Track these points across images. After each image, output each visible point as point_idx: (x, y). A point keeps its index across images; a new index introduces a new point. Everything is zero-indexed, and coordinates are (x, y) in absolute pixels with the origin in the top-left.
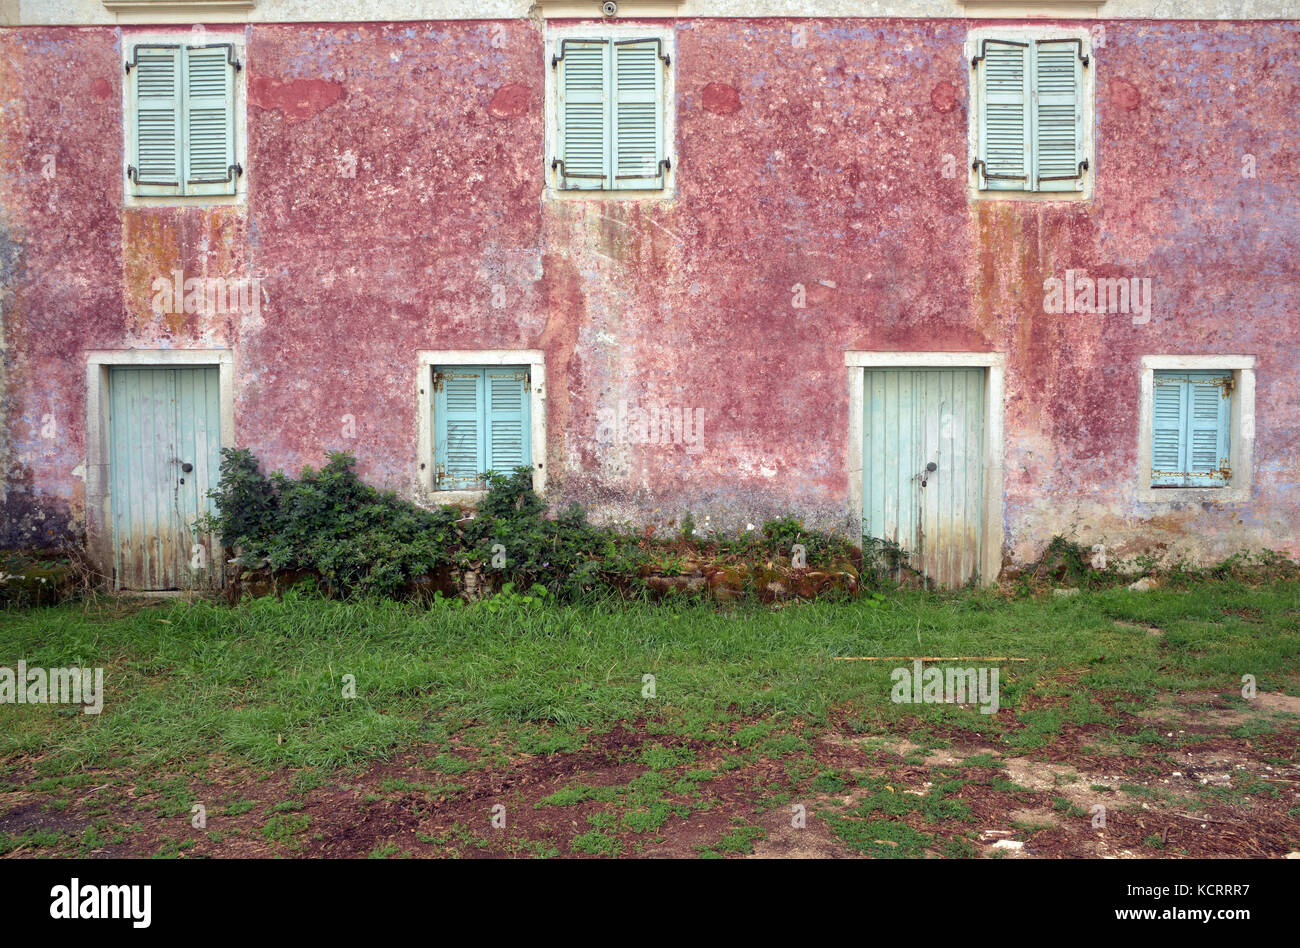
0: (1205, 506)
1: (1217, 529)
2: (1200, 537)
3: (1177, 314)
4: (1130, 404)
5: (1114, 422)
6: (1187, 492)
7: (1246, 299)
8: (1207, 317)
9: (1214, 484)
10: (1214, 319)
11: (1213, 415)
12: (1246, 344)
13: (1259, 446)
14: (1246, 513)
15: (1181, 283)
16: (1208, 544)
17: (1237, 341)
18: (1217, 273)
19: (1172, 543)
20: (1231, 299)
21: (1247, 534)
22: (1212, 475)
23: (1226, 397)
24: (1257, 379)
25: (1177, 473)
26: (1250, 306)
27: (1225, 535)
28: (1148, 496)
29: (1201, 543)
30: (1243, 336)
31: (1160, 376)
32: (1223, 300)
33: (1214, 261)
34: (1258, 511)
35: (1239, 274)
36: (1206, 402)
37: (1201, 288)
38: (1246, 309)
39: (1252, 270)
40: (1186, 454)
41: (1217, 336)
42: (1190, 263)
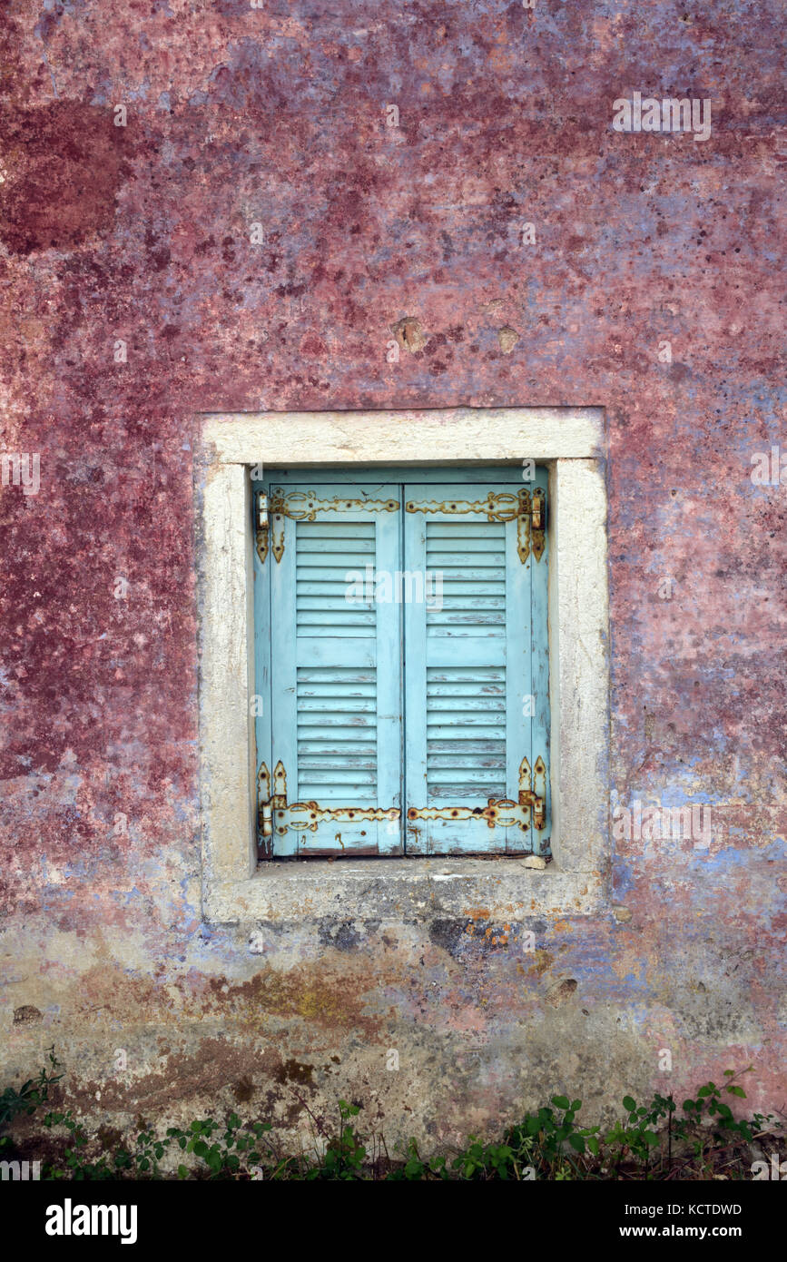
0: (444, 932)
1: (490, 1012)
2: (427, 1039)
3: (319, 273)
4: (160, 587)
5: (107, 648)
6: (378, 886)
7: (560, 218)
8: (423, 280)
9: (503, 845)
10: (451, 287)
11: (491, 618)
12: (566, 372)
13: (625, 724)
14: (587, 955)
15: (332, 167)
16: (459, 1063)
17: (535, 363)
18: (456, 128)
19: (329, 1061)
20: (506, 216)
21: (593, 1025)
22: (493, 814)
23: (532, 558)
24: (610, 496)
25: (375, 812)
26: (575, 242)
27: (516, 1030)
28: (241, 902)
29: (432, 1060)
30: (556, 345)
31: (305, 489)
32: (479, 222)
33: (447, 90)
34: (629, 947)
35: (533, 132)
36: (466, 574)
37: (401, 182)
38: (561, 253)
39: (579, 117)
40: (404, 747)
41: (461, 344)
42: (363, 95)
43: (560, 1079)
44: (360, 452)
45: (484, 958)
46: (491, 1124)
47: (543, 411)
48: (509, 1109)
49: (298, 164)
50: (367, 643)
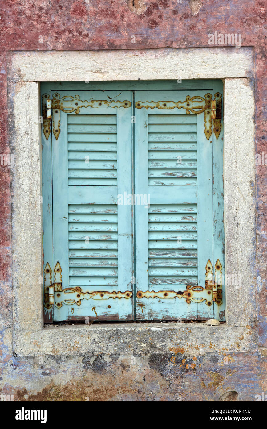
0: (157, 361)
9: (196, 314)
11: (188, 174)
13: (265, 237)
14: (243, 376)
17: (212, 20)
22: (189, 295)
23: (213, 136)
24: (257, 101)
25: (116, 293)
28: (36, 343)
30: (225, 9)
31: (73, 94)
36: (173, 146)
40: (134, 253)
41: (167, 9)
44: (107, 75)
45: (181, 377)
47: (216, 49)
50: (112, 189)
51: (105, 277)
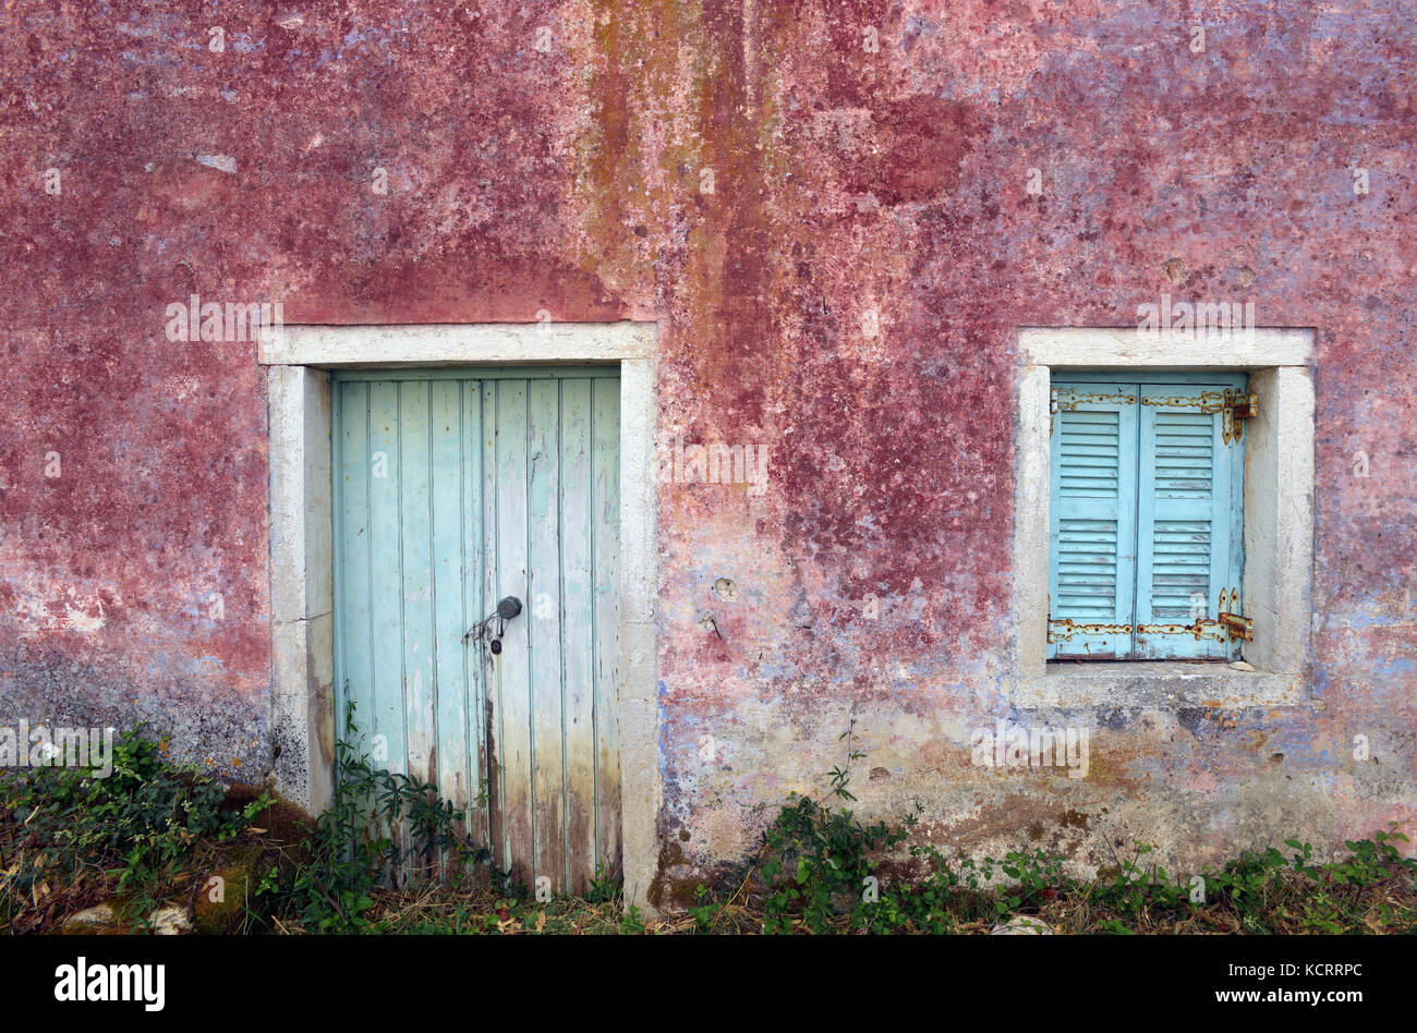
0: (1188, 717)
1: (1220, 776)
2: (1173, 796)
3: (1109, 224)
4: (989, 457)
5: (947, 502)
6: (1140, 682)
7: (1286, 186)
8: (1185, 231)
9: (1205, 653)
10: (1206, 237)
11: (1200, 485)
12: (1289, 301)
13: (1326, 564)
14: (1291, 735)
15: (1118, 146)
16: (1195, 814)
17: (1266, 294)
18: (1209, 119)
19: (1100, 812)
20: (1247, 185)
21: (1293, 787)
22: (1199, 630)
23: (1233, 440)
24: (1318, 393)
25: (1113, 628)
26: (1297, 205)
27: (1237, 790)
28: (1038, 693)
29: (1176, 811)
30: (1282, 281)
31: (1069, 386)
32: (1226, 189)
33: (1202, 90)
34: (1324, 730)
35: (1265, 122)
36: (1183, 452)
37: (1168, 158)
38: (1286, 213)
39: (1299, 112)
40: (1136, 580)
41: (1213, 279)
42: (1140, 94)
43: (1267, 826)
44: (1134, 358)
45: (1217, 737)
46: (1216, 859)
47: (1270, 330)
48: (1230, 848)
49: (1093, 143)
50: (1111, 502)
51: (1098, 608)
